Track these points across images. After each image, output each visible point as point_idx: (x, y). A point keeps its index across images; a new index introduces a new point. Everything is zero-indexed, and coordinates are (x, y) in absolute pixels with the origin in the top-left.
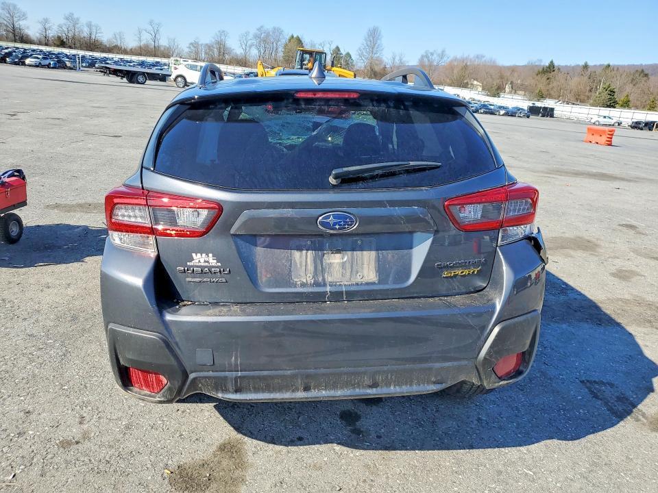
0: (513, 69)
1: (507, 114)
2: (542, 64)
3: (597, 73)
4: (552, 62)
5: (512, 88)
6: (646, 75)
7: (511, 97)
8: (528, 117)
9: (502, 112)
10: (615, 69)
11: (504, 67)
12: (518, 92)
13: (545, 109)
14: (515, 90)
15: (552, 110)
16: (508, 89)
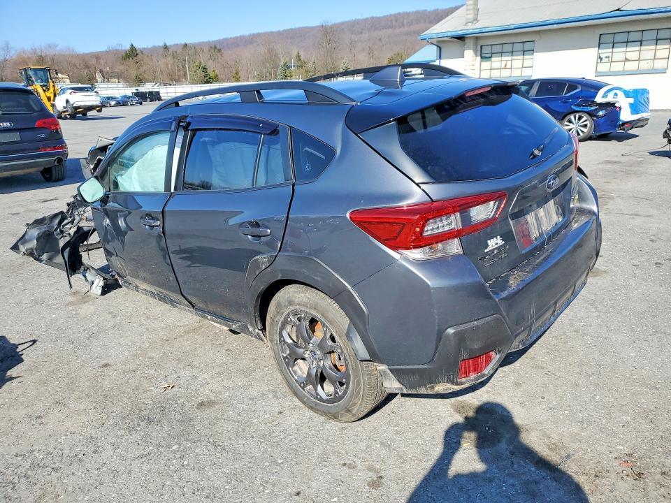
0: (97, 56)
1: (119, 104)
2: (124, 48)
3: (178, 52)
4: (132, 45)
5: (104, 77)
6: (220, 50)
7: (106, 86)
8: (141, 104)
9: (113, 103)
10: (193, 48)
11: (86, 54)
12: (111, 80)
13: (151, 93)
14: (107, 78)
15: (158, 93)
16: (99, 77)
